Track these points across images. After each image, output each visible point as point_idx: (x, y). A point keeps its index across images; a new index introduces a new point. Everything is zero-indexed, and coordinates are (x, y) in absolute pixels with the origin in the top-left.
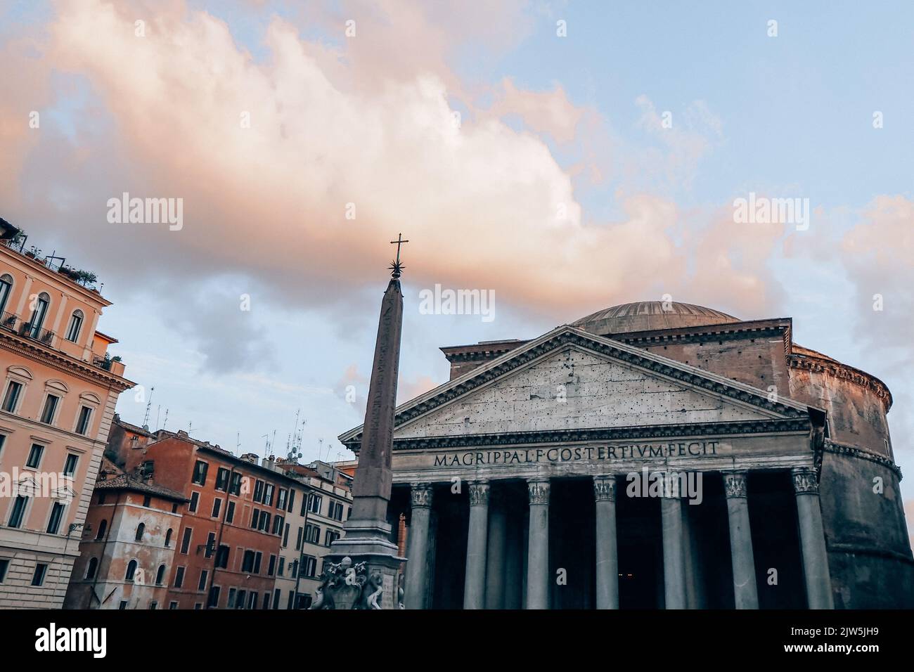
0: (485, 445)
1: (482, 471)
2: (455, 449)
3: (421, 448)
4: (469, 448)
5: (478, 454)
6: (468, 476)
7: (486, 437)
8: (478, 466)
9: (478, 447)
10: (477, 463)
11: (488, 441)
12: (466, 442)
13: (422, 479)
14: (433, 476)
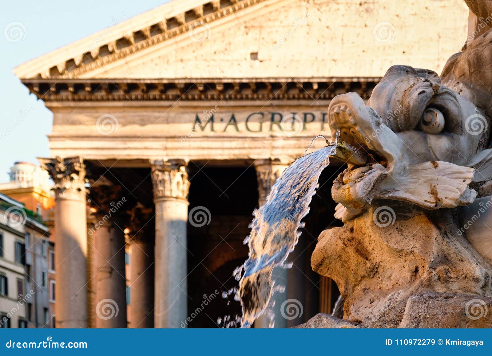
0: (289, 99)
1: (279, 143)
2: (232, 103)
3: (167, 99)
4: (258, 103)
5: (273, 115)
6: (257, 151)
7: (292, 85)
8: (275, 134)
9: (276, 102)
10: (271, 129)
11: (294, 92)
12: (255, 91)
13: (170, 152)
14: (189, 148)
